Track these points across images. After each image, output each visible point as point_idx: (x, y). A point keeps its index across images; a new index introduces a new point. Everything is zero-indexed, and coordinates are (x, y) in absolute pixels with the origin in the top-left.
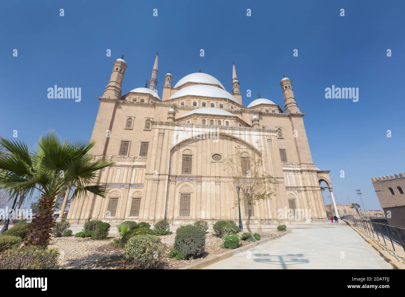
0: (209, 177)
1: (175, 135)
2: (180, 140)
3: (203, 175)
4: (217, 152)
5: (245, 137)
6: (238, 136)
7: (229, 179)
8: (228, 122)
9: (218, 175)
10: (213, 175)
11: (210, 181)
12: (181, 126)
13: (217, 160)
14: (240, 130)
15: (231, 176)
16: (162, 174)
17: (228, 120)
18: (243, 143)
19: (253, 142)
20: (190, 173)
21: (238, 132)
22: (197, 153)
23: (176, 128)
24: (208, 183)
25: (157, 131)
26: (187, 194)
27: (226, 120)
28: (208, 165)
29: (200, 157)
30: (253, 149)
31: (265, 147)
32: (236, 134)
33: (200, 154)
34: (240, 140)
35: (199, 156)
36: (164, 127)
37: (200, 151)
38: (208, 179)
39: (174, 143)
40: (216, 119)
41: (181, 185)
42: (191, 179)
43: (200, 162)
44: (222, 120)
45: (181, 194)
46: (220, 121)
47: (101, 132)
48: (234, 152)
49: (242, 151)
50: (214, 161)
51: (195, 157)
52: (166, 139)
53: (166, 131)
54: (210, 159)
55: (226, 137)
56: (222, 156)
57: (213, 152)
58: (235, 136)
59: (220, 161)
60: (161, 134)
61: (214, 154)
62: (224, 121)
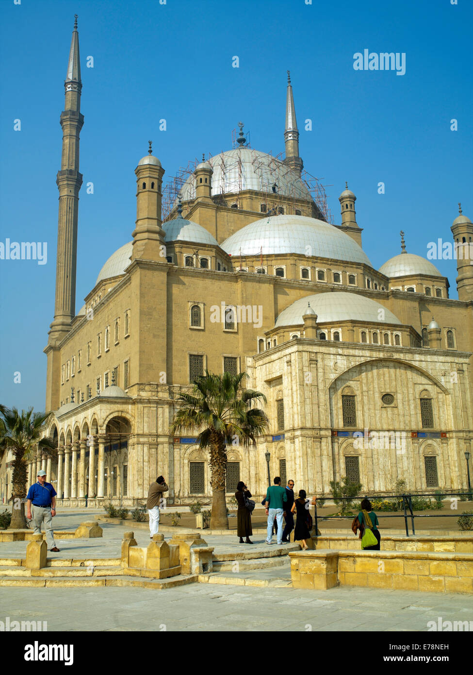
0: (380, 430)
1: (332, 364)
2: (339, 372)
3: (371, 428)
4: (388, 391)
5: (427, 365)
6: (416, 364)
8: (398, 336)
9: (391, 428)
10: (384, 427)
12: (339, 347)
13: (388, 404)
14: (420, 353)
15: (408, 428)
16: (323, 429)
17: (399, 333)
18: (423, 373)
19: (438, 374)
20: (354, 426)
21: (417, 357)
22: (361, 393)
23: (332, 350)
26: (354, 457)
27: (395, 333)
28: (378, 412)
29: (365, 399)
30: (436, 384)
32: (415, 360)
33: (365, 394)
34: (418, 370)
35: (364, 397)
37: (365, 389)
39: (333, 376)
40: (380, 331)
41: (345, 444)
43: (366, 408)
44: (389, 333)
45: (346, 457)
46: (387, 335)
47: (154, 336)
48: (411, 391)
49: (421, 387)
50: (385, 405)
51: (358, 399)
52: (320, 370)
53: (320, 356)
54: (379, 402)
55: (399, 364)
56: (395, 396)
57: (383, 391)
58: (414, 363)
59: (392, 405)
60: (313, 362)
61: (384, 394)
62: (393, 334)
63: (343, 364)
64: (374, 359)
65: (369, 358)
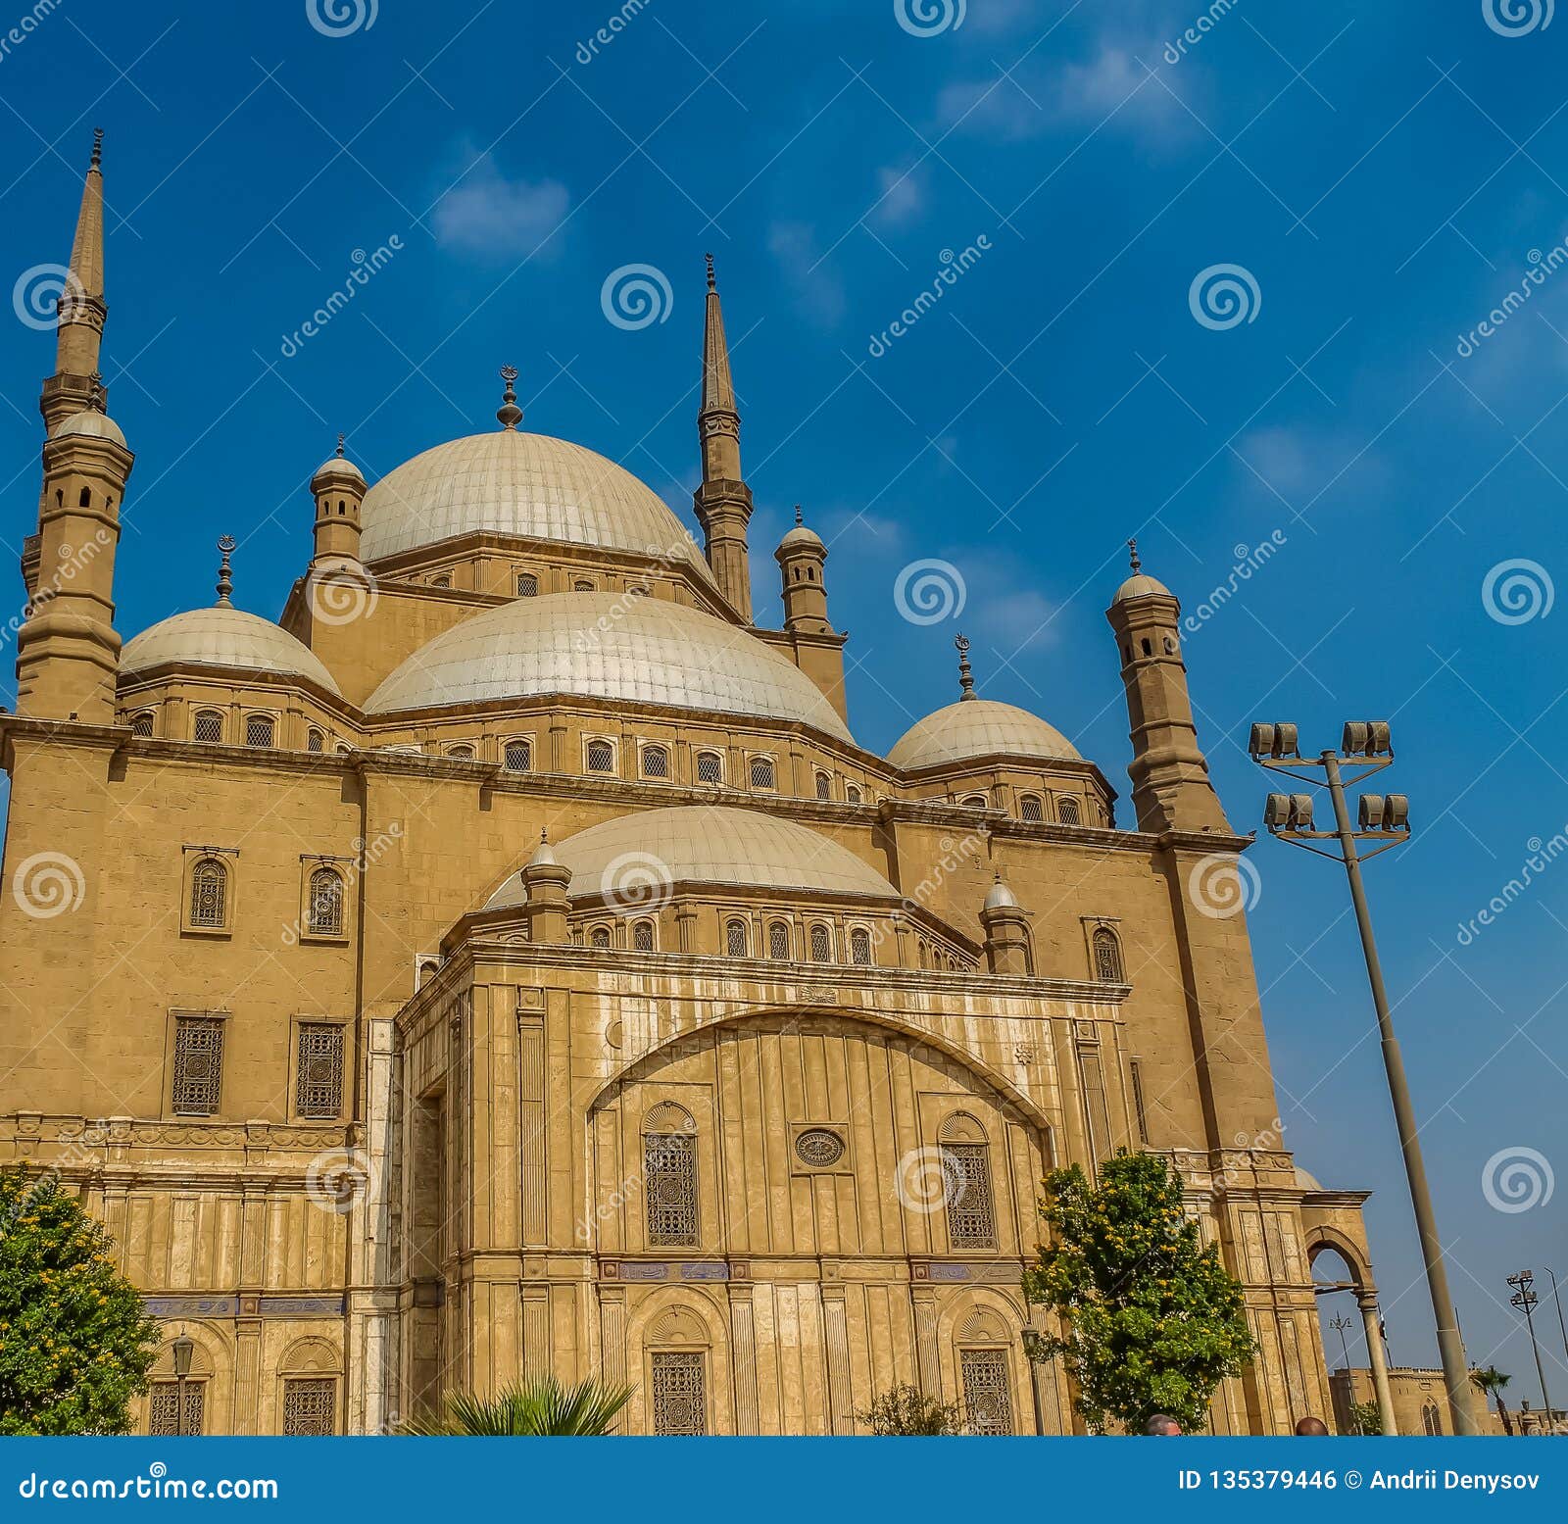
0: (786, 1258)
1: (603, 1027)
2: (630, 1054)
3: (755, 1249)
4: (819, 1118)
5: (962, 1028)
6: (923, 1026)
7: (883, 1270)
8: (864, 933)
9: (830, 1247)
10: (806, 1245)
11: (793, 1281)
13: (821, 1163)
14: (936, 986)
15: (896, 1247)
16: (558, 1253)
18: (950, 1061)
19: (1005, 1059)
20: (691, 1241)
21: (925, 1000)
22: (719, 1124)
23: (605, 980)
24: (785, 1293)
25: (503, 999)
26: (685, 1354)
27: (852, 923)
28: (779, 1193)
29: (732, 1145)
30: (998, 1094)
31: (1063, 1086)
32: (919, 1010)
33: (732, 1129)
34: (934, 1048)
35: (729, 1140)
36: (538, 977)
37: (731, 1111)
38: (782, 1269)
39: (605, 1070)
40: (799, 919)
41: (651, 1308)
42: (696, 1271)
43: (735, 1176)
44: (831, 924)
45: (653, 1354)
46: (822, 929)
48: (906, 1117)
49: (945, 1106)
50: (807, 1168)
51: (706, 1146)
52: (557, 1048)
53: (558, 1002)
54: (784, 1158)
55: (858, 1025)
56: (844, 1137)
57: (799, 1119)
58: (914, 1024)
59: (836, 1167)
60: (531, 1021)
61: (802, 1129)
62: (842, 926)
63: (643, 1030)
64: (762, 1008)
65: (743, 1006)
